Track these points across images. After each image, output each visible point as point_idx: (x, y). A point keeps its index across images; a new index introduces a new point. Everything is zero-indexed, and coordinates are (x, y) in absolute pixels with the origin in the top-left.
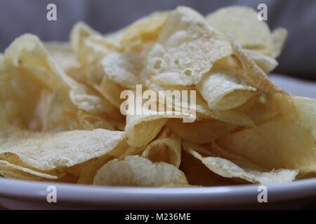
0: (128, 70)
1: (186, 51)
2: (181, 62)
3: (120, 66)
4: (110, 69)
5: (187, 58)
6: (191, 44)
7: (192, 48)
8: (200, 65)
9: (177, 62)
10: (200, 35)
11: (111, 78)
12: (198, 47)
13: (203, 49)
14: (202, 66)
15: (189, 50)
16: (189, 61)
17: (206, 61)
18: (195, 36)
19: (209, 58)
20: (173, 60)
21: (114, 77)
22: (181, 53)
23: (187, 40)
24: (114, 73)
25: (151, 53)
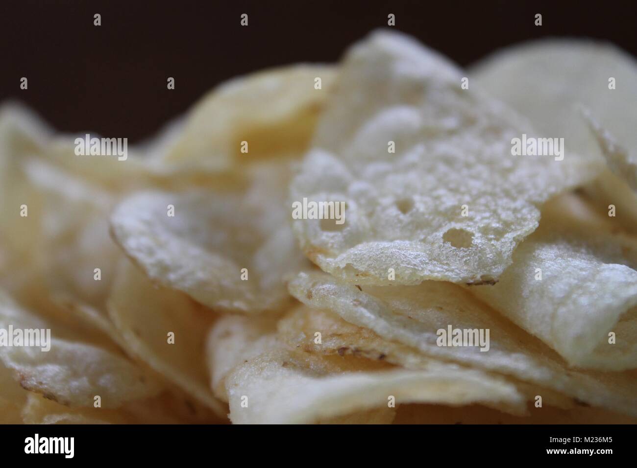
0: (210, 247)
1: (430, 170)
2: (421, 205)
3: (179, 233)
4: (145, 241)
5: (441, 192)
6: (443, 148)
7: (449, 161)
8: (495, 213)
9: (405, 206)
10: (468, 122)
11: (153, 273)
12: (472, 159)
13: (491, 163)
14: (504, 215)
15: (442, 168)
16: (449, 201)
17: (514, 199)
18: (450, 123)
19: (521, 191)
20: (387, 201)
21: (165, 268)
22: (412, 177)
23: (427, 135)
24: (162, 255)
25: (300, 179)
